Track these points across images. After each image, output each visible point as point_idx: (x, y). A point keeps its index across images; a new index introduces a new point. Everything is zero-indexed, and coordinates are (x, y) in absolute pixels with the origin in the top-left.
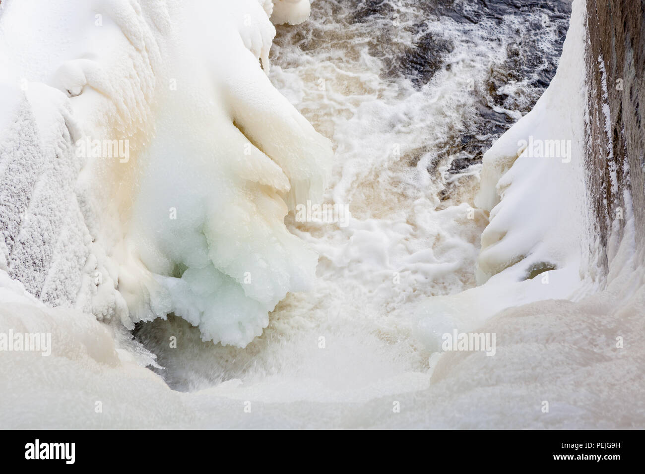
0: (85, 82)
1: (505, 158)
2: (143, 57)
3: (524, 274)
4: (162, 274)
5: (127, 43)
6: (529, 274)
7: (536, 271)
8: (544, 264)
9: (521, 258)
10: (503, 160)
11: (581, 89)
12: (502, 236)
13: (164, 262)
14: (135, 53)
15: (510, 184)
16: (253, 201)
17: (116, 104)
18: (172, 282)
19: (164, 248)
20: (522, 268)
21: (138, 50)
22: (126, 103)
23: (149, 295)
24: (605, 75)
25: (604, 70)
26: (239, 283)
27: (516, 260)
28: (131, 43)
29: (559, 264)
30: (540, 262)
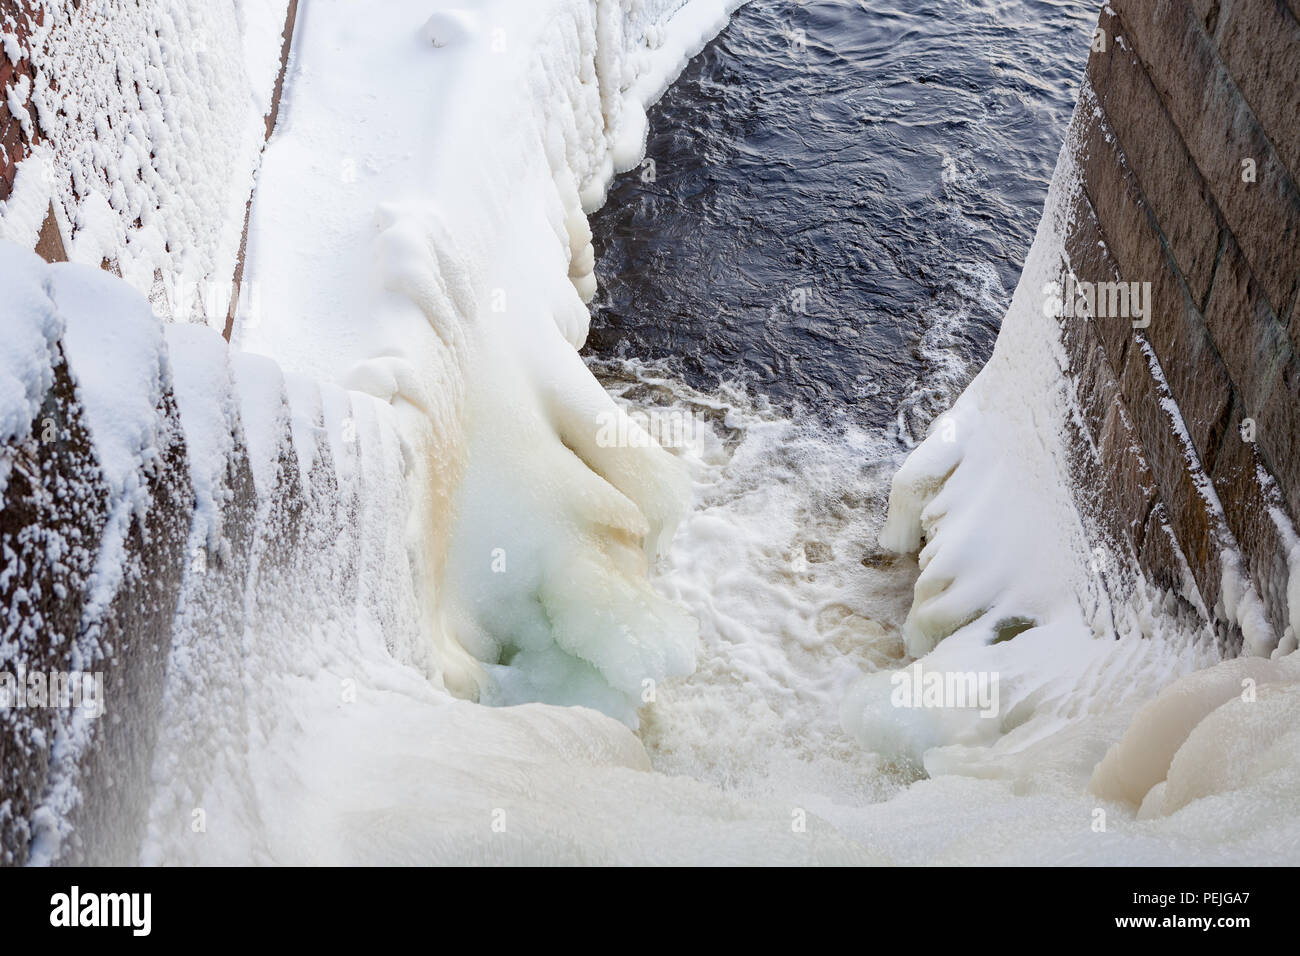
0: (397, 390)
1: (931, 479)
2: (452, 353)
3: (992, 635)
4: (488, 661)
5: (433, 334)
6: (996, 635)
7: (1010, 630)
8: (1016, 620)
9: (979, 613)
10: (928, 482)
11: (1055, 382)
12: (947, 585)
13: (488, 644)
14: (443, 348)
15: (944, 514)
16: (605, 551)
17: (433, 421)
18: (501, 671)
19: (487, 625)
20: (985, 627)
21: (446, 343)
22: (442, 419)
23: (479, 692)
24: (1153, 360)
25: (1151, 353)
26: (598, 668)
27: (972, 616)
28: (439, 334)
29: (1039, 618)
30: (1010, 618)
